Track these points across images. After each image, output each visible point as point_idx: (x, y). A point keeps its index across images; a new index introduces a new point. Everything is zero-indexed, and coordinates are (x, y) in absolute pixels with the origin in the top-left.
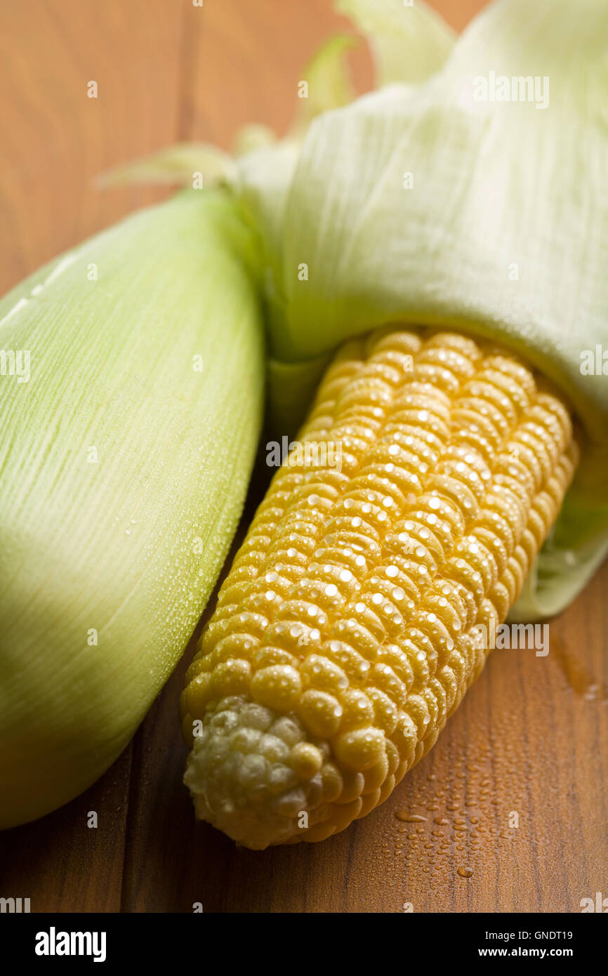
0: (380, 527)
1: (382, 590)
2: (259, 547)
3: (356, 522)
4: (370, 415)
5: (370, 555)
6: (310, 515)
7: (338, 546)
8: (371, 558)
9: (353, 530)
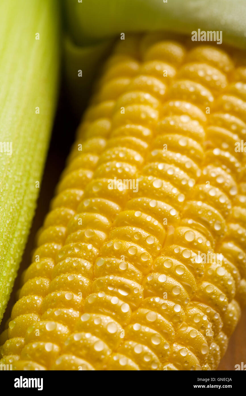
0: (143, 267)
1: (143, 337)
2: (44, 273)
3: (122, 264)
4: (139, 135)
5: (133, 299)
6: (85, 249)
7: (107, 292)
8: (134, 301)
9: (120, 273)
